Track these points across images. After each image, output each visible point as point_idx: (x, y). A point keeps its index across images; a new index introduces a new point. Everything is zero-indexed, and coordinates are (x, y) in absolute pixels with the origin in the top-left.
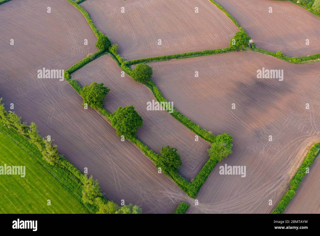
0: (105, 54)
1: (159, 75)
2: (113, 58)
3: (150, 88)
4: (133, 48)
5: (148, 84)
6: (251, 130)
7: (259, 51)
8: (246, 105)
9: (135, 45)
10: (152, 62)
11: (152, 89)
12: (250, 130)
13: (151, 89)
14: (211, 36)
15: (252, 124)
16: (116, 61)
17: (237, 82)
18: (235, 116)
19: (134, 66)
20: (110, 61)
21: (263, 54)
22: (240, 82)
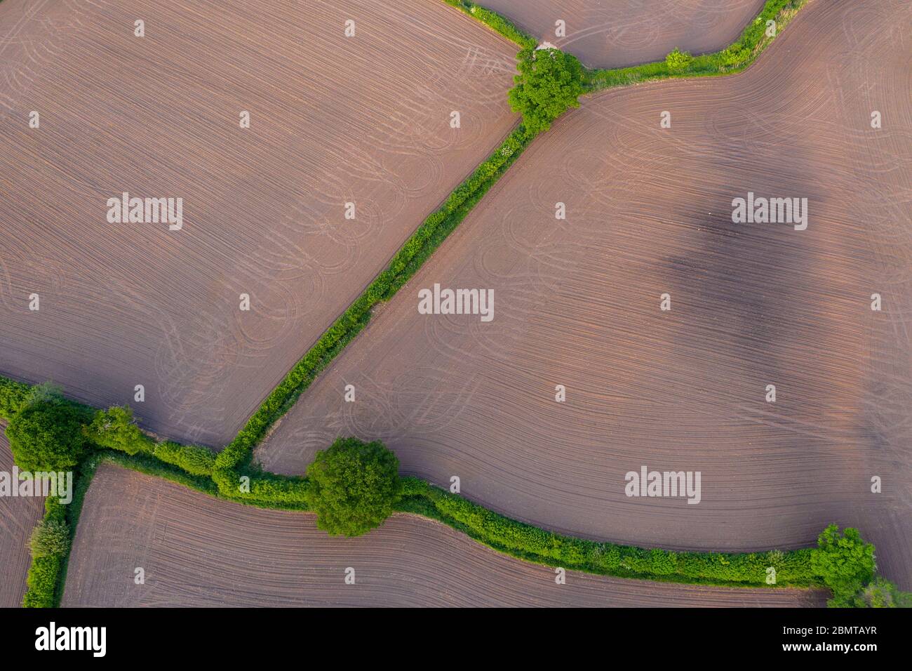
0: (93, 472)
1: (395, 424)
2: (147, 471)
3: (418, 511)
4: (178, 359)
5: (406, 503)
6: (849, 436)
7: (609, 83)
8: (756, 346)
9: (172, 337)
10: (313, 378)
11: (433, 510)
12: (844, 440)
13: (428, 515)
14: (410, 105)
15: (831, 408)
16: (174, 481)
17: (658, 264)
18: (765, 418)
19: (266, 448)
20: (147, 498)
21: (627, 84)
22: (664, 259)
